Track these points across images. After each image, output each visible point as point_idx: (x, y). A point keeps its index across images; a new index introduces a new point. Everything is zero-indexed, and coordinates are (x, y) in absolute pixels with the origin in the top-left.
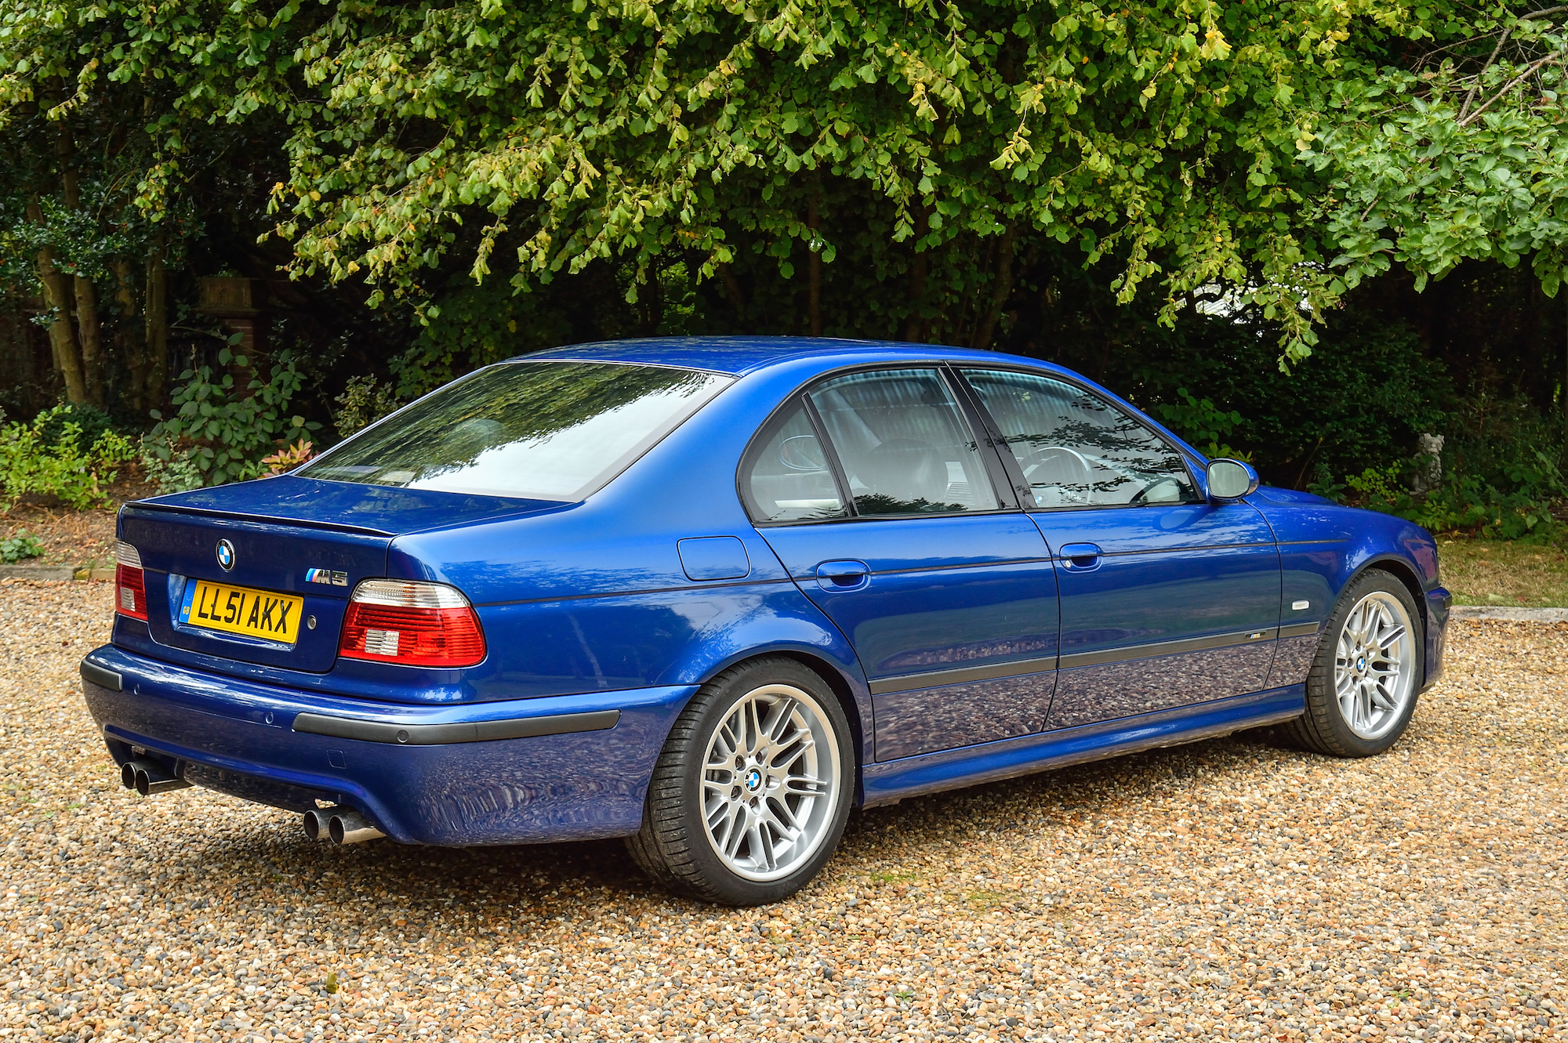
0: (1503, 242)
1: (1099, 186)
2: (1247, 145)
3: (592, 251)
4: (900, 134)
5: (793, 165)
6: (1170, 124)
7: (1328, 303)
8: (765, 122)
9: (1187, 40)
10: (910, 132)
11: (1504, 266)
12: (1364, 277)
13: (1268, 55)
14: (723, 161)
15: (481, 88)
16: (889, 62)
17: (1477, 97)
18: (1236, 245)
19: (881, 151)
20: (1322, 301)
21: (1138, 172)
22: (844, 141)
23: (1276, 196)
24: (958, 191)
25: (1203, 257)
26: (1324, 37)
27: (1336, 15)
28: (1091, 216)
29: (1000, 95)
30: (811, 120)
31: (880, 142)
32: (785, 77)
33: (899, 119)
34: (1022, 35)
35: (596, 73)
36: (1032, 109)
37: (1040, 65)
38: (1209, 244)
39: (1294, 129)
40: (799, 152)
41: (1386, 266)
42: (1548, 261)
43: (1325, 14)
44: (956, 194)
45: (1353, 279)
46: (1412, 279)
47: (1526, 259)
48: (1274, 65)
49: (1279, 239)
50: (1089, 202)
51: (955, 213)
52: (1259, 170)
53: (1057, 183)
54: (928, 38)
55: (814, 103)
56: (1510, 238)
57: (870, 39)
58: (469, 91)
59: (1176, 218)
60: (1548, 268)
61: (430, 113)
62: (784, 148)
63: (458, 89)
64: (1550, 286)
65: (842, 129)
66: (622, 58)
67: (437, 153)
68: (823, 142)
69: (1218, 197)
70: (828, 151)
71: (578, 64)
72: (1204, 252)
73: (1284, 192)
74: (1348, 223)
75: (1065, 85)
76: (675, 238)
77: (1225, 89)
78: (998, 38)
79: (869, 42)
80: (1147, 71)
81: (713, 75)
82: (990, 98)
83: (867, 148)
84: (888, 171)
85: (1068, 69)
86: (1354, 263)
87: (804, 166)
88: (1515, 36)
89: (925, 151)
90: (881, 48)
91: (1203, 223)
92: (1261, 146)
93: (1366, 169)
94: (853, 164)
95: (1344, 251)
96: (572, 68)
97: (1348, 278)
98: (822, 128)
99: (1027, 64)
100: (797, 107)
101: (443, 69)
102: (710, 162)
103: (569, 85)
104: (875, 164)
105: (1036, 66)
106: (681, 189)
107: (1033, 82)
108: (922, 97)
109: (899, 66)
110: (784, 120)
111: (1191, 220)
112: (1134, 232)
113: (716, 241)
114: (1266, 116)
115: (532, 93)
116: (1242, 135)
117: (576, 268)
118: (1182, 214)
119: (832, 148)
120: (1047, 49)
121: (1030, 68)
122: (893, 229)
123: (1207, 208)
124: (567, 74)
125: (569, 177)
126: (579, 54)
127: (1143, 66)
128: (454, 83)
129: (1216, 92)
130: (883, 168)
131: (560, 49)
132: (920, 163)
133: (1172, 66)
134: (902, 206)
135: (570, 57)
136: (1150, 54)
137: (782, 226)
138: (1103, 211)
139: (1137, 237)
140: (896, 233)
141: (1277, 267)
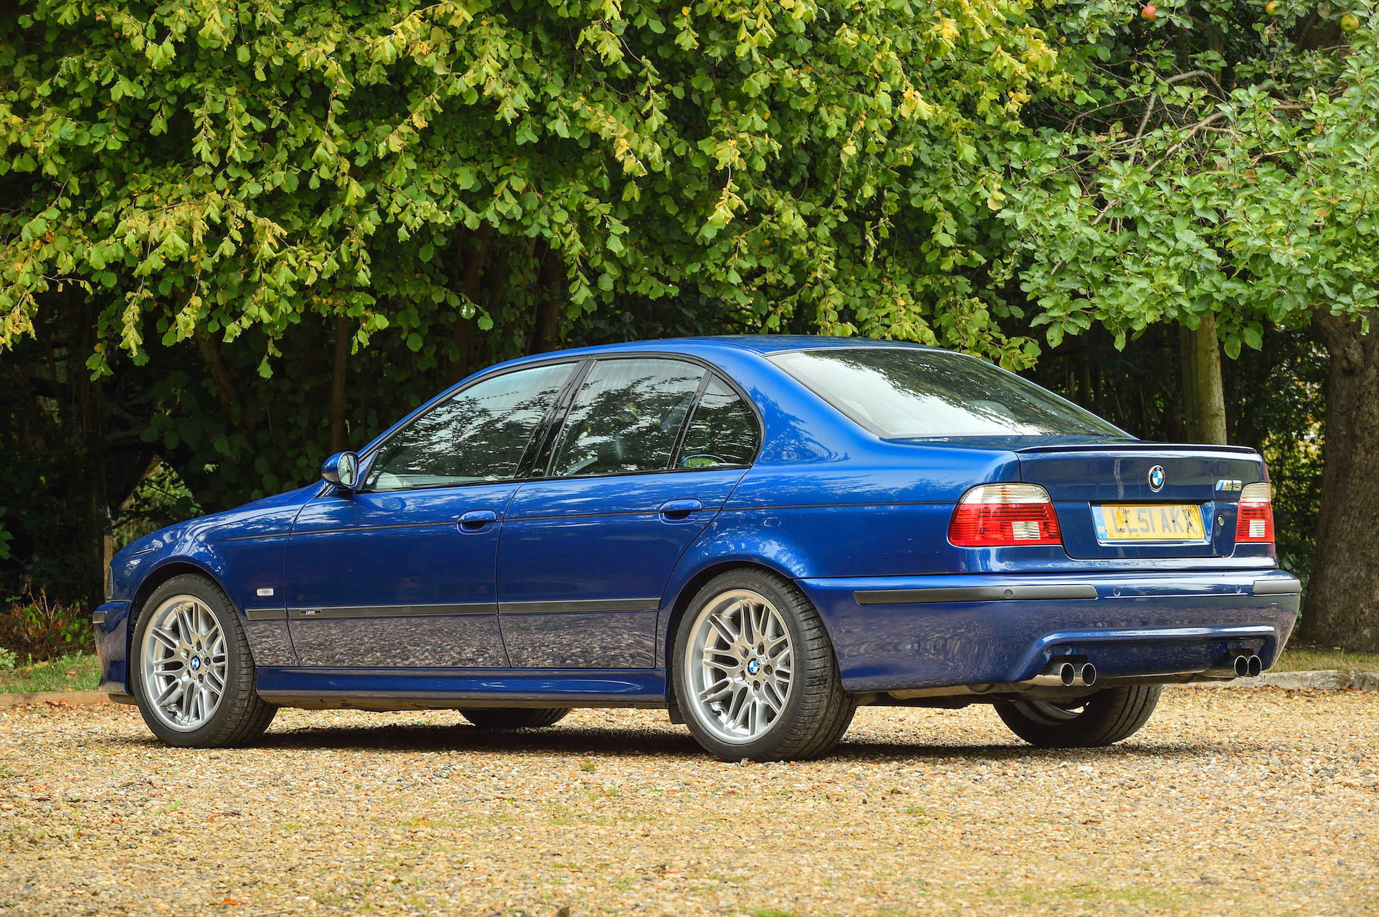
1: (778, 247)
2: (931, 204)
4: (576, 191)
5: (473, 223)
8: (437, 177)
9: (882, 98)
10: (586, 188)
12: (1067, 336)
13: (947, 115)
14: (407, 218)
15: (110, 141)
16: (573, 115)
17: (1141, 159)
18: (919, 309)
19: (557, 208)
20: (1021, 363)
21: (823, 231)
22: (519, 197)
23: (956, 258)
25: (886, 321)
26: (1005, 97)
27: (1016, 77)
28: (770, 277)
29: (679, 151)
30: (480, 176)
31: (555, 199)
32: (447, 130)
33: (574, 177)
34: (704, 90)
35: (260, 126)
36: (734, 166)
37: (724, 120)
38: (891, 307)
39: (980, 189)
40: (478, 210)
41: (1086, 325)
42: (1229, 322)
43: (1006, 75)
45: (1054, 338)
46: (1110, 337)
48: (953, 125)
49: (965, 302)
50: (767, 263)
51: (620, 277)
52: (945, 231)
53: (739, 241)
54: (601, 91)
55: (479, 158)
56: (1192, 299)
57: (554, 92)
58: (96, 144)
60: (1229, 329)
61: (50, 169)
62: (461, 205)
63: (84, 144)
64: (1232, 348)
65: (519, 185)
66: (282, 109)
67: (52, 213)
68: (502, 198)
69: (890, 259)
70: (508, 208)
71: (239, 116)
72: (887, 316)
73: (965, 254)
74: (1041, 282)
75: (758, 141)
76: (308, 306)
77: (910, 148)
78: (678, 92)
79: (552, 94)
80: (839, 128)
81: (404, 128)
82: (668, 154)
83: (540, 207)
84: (567, 229)
85: (760, 125)
86: (1053, 322)
87: (484, 223)
89: (605, 209)
90: (565, 102)
91: (879, 288)
92: (941, 206)
93: (1064, 228)
94: (527, 222)
95: (1044, 310)
96: (234, 121)
97: (1049, 337)
98: (496, 184)
99: (711, 118)
100: (465, 160)
101: (65, 121)
102: (390, 220)
103: (235, 138)
104: (551, 222)
105: (720, 121)
106: (353, 249)
107: (721, 138)
108: (628, 152)
109: (584, 120)
110: (457, 175)
111: (864, 283)
112: (814, 295)
113: (367, 307)
114: (939, 176)
115: (202, 147)
116: (915, 195)
117: (231, 335)
118: (853, 278)
119: (510, 206)
120: (732, 104)
121: (716, 123)
122: (572, 289)
123: (879, 271)
124: (229, 127)
125: (238, 237)
126: (238, 105)
127: (834, 122)
128: (77, 136)
129: (899, 151)
130: (560, 225)
131: (215, 100)
132: (604, 221)
133: (862, 124)
134: (575, 267)
135: (226, 108)
136: (839, 111)
137: (423, 291)
138: (780, 272)
139: (819, 299)
140: (571, 296)
141: (965, 331)
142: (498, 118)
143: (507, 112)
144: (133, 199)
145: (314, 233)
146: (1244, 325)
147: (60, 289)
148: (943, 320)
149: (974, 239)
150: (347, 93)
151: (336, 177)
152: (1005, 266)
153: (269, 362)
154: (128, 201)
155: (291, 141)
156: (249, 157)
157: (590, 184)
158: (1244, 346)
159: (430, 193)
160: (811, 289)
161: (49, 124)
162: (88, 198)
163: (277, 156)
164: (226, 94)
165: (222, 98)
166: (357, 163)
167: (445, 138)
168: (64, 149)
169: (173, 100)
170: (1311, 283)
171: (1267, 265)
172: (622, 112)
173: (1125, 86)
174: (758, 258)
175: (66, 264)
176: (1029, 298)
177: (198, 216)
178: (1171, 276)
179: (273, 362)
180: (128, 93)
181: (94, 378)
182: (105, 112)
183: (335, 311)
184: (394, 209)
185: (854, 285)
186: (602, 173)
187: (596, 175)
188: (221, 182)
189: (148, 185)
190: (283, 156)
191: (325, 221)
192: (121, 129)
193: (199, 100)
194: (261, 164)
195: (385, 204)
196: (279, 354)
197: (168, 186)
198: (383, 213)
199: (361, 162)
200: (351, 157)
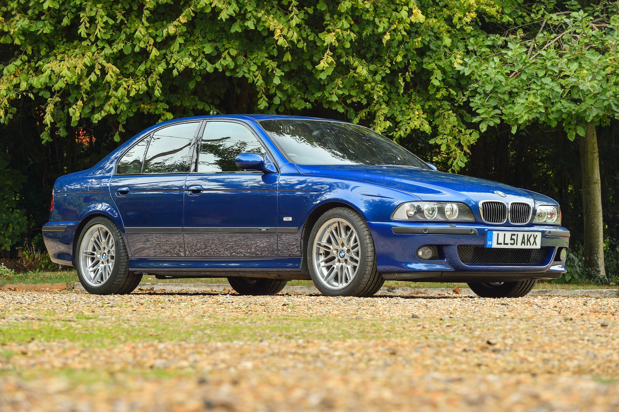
0: (550, 114)
1: (359, 85)
2: (429, 67)
3: (105, 111)
4: (261, 56)
5: (210, 69)
6: (392, 55)
7: (472, 142)
8: (195, 48)
9: (404, 14)
10: (266, 55)
11: (550, 126)
12: (489, 126)
13: (438, 24)
14: (178, 65)
15: (45, 29)
16: (259, 20)
17: (534, 48)
18: (425, 116)
19: (252, 64)
20: (469, 142)
21: (378, 78)
22: (234, 58)
23: (443, 92)
24: (286, 87)
25: (409, 121)
26: (465, 15)
27: (470, 5)
28: (355, 100)
29: (311, 38)
30: (216, 48)
31: (251, 60)
32: (202, 27)
33: (260, 49)
34: (322, 9)
35: (111, 22)
36: (331, 43)
37: (331, 24)
38: (412, 115)
39: (452, 58)
40: (213, 63)
41: (498, 121)
42: (570, 123)
43: (465, 5)
44: (285, 88)
45: (483, 128)
46: (509, 128)
47: (560, 123)
48: (442, 29)
49: (446, 113)
50: (353, 93)
51: (284, 99)
52: (436, 78)
53: (339, 82)
54: (275, 10)
55: (217, 40)
56: (553, 112)
57: (249, 9)
58: (38, 30)
59: (394, 104)
60: (570, 127)
61: (17, 42)
62: (205, 61)
63: (33, 30)
64: (571, 136)
65: (234, 52)
66: (123, 15)
67: (18, 62)
68: (225, 58)
69: (414, 93)
70: (227, 63)
71: (102, 17)
72: (410, 119)
73: (447, 91)
74: (479, 102)
75: (345, 33)
76: (139, 109)
77: (420, 39)
78: (311, 11)
79: (249, 10)
80: (384, 28)
81: (176, 23)
82: (305, 40)
83: (244, 63)
84: (256, 74)
85: (346, 25)
86: (483, 120)
87: (216, 69)
88: (549, 22)
89: (274, 64)
90: (255, 13)
91: (408, 106)
92: (436, 67)
93: (488, 75)
94: (237, 70)
95: (478, 114)
96: (99, 19)
97: (480, 127)
98: (223, 52)
99: (325, 23)
100: (210, 41)
101: (25, 20)
102: (171, 66)
103: (99, 27)
104: (249, 70)
105: (329, 24)
106: (154, 80)
107: (329, 31)
108: (280, 36)
109: (264, 22)
110: (204, 47)
111: (401, 104)
112: (375, 109)
113: (164, 109)
114: (437, 54)
115: (82, 31)
116: (426, 63)
117: (96, 119)
118: (397, 102)
119: (228, 61)
120: (335, 16)
121: (327, 25)
122: (259, 102)
123: (409, 99)
124: (97, 22)
125: (98, 72)
126: (102, 12)
127: (382, 26)
128: (30, 27)
129: (415, 40)
130: (253, 72)
131: (91, 10)
132: (273, 70)
133: (395, 26)
134: (261, 92)
135: (96, 13)
136: (385, 20)
137: (193, 104)
138: (360, 98)
139: (378, 111)
140: (259, 105)
141: (446, 127)
142: (219, 18)
143: (224, 16)
144: (56, 56)
145: (138, 73)
146: (577, 125)
147: (20, 98)
148: (437, 122)
149: (454, 85)
150: (152, 7)
151: (147, 47)
152: (464, 95)
153: (119, 134)
154: (54, 57)
155: (128, 30)
156: (108, 37)
157: (268, 53)
158: (577, 135)
159: (190, 55)
160: (374, 106)
161: (17, 21)
162: (35, 56)
163: (121, 37)
164: (97, 7)
165: (95, 9)
166: (157, 40)
167: (201, 31)
168: (24, 33)
169: (74, 10)
170: (606, 103)
171: (578, 91)
172: (283, 19)
173: (529, 15)
174: (349, 91)
175: (24, 86)
176: (473, 109)
177: (81, 63)
178: (537, 98)
179: (121, 134)
180: (51, 6)
181: (43, 143)
182: (44, 16)
183: (150, 111)
184: (173, 61)
185: (397, 105)
186: (274, 48)
187: (271, 49)
188: (94, 48)
189: (62, 50)
190: (123, 37)
191: (142, 68)
192: (51, 24)
193: (84, 10)
194: (114, 41)
195: (169, 59)
196: (124, 131)
197: (72, 50)
198: (168, 63)
199: (159, 40)
200: (154, 38)
